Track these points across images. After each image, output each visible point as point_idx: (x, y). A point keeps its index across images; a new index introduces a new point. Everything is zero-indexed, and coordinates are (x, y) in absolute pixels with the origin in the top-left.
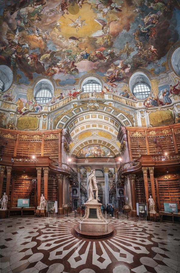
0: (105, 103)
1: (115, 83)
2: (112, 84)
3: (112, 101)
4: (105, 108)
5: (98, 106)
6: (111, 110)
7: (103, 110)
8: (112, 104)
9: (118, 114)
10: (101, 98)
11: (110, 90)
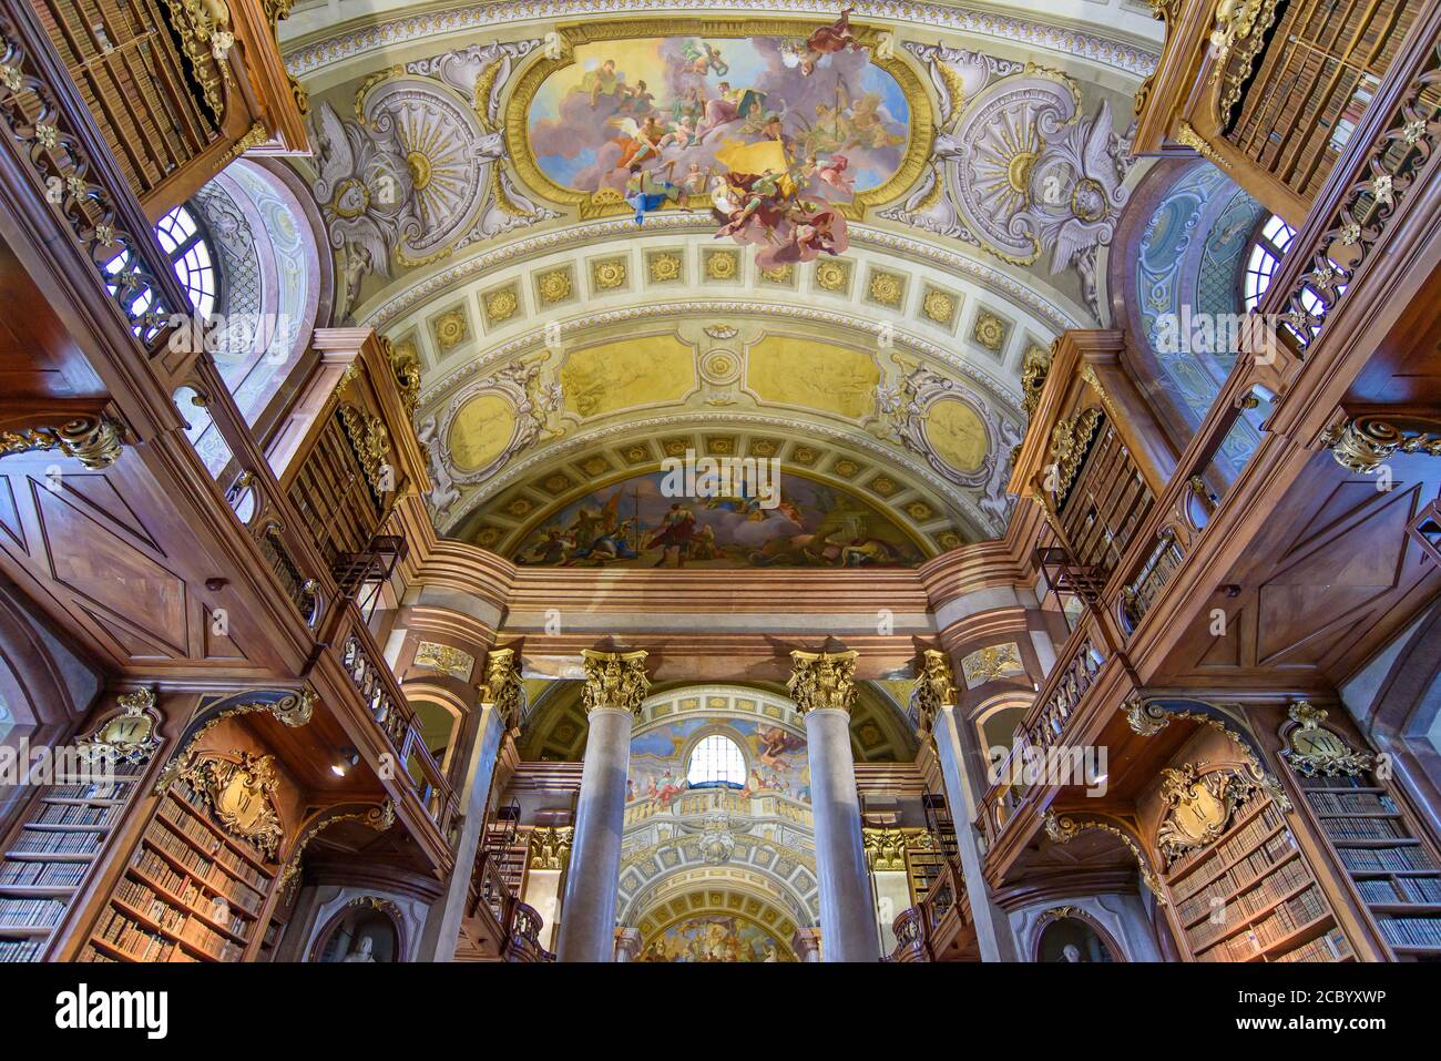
1: (783, 757)
2: (773, 760)
3: (774, 822)
4: (754, 849)
5: (732, 843)
6: (772, 855)
7: (746, 860)
8: (776, 834)
9: (790, 872)
10: (742, 812)
11: (770, 783)
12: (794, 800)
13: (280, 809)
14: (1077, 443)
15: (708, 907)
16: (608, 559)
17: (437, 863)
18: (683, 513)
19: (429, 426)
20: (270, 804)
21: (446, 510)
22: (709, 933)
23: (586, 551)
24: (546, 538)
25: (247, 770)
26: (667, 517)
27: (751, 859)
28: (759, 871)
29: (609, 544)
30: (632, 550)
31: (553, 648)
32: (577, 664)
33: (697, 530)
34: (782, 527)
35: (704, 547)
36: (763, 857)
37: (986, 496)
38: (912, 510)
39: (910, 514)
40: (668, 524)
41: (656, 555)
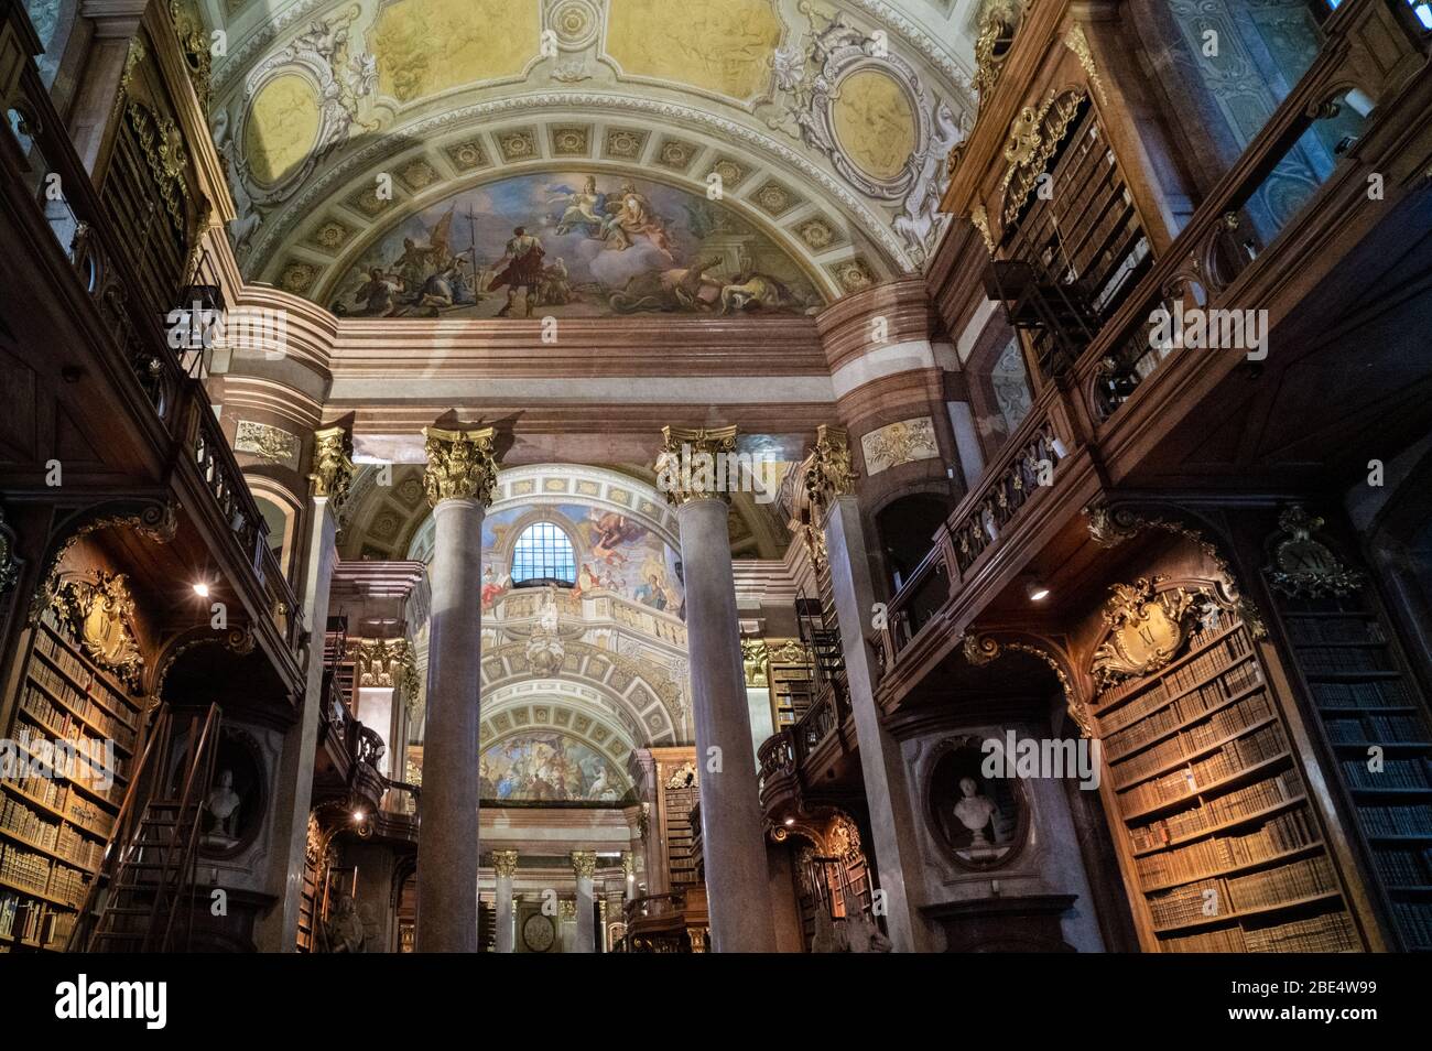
0: (585, 639)
1: (619, 549)
2: (608, 552)
3: (608, 627)
4: (586, 659)
5: (562, 652)
6: (606, 665)
7: (578, 671)
8: (609, 641)
9: (626, 685)
10: (572, 615)
11: (604, 580)
12: (631, 601)
13: (139, 636)
14: (1044, 143)
15: (533, 724)
16: (443, 305)
17: (291, 689)
18: (528, 240)
19: (221, 124)
20: (128, 629)
21: (247, 242)
22: (534, 753)
23: (416, 295)
24: (367, 278)
25: (104, 592)
26: (510, 246)
27: (583, 670)
28: (592, 684)
29: (443, 284)
30: (469, 294)
31: (388, 426)
32: (417, 445)
33: (546, 263)
34: (649, 258)
35: (555, 288)
36: (597, 668)
37: (905, 212)
38: (807, 233)
39: (805, 238)
40: (511, 256)
41: (498, 299)
